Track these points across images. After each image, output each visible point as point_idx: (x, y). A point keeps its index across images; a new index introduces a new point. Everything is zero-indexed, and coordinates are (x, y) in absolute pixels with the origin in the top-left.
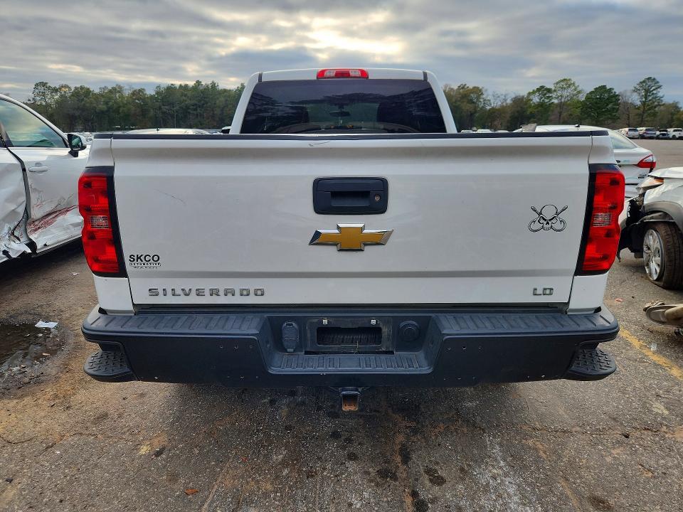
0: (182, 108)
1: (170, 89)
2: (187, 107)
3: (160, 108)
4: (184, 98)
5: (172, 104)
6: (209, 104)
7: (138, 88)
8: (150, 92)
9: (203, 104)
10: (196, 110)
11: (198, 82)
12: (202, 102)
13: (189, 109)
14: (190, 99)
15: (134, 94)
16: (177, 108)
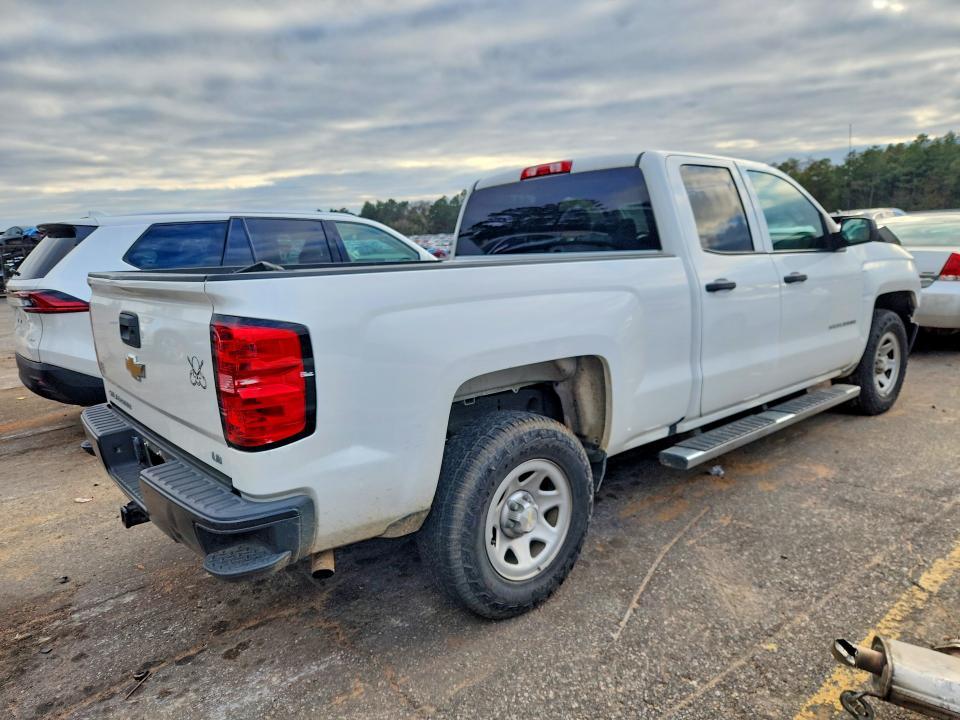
0: (886, 181)
1: (871, 154)
2: (896, 179)
3: (849, 185)
4: (893, 165)
5: (870, 177)
6: (936, 170)
7: (819, 158)
8: (838, 161)
9: (925, 171)
10: (909, 181)
11: (923, 138)
12: (924, 168)
13: (899, 181)
14: (903, 166)
15: (811, 168)
16: (877, 181)
